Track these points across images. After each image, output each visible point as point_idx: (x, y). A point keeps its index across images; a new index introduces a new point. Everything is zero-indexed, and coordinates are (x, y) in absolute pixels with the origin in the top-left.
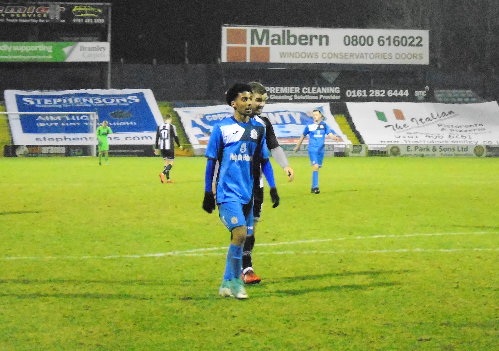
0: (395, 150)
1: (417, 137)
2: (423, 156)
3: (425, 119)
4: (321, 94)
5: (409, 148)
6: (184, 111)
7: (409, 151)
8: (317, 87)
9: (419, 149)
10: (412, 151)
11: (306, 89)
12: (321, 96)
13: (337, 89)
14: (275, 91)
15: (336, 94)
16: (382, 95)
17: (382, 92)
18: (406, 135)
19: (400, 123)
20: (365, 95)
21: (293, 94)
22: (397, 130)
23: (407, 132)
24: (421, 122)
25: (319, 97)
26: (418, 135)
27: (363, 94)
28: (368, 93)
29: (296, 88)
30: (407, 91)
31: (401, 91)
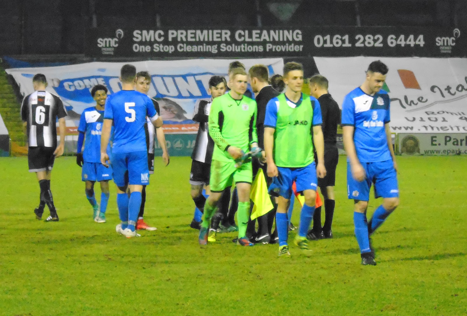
0: (410, 143)
1: (444, 120)
2: (459, 154)
3: (456, 87)
4: (270, 42)
5: (434, 139)
6: (24, 75)
7: (436, 145)
8: (262, 30)
9: (452, 141)
10: (439, 144)
11: (243, 33)
12: (269, 47)
13: (297, 34)
14: (186, 37)
15: (296, 43)
16: (378, 44)
17: (378, 39)
18: (425, 117)
19: (413, 94)
20: (347, 45)
21: (219, 43)
22: (408, 107)
23: (427, 110)
24: (449, 92)
25: (265, 48)
26: (445, 115)
27: (343, 42)
28: (353, 41)
29: (224, 32)
30: (421, 37)
31: (412, 37)
